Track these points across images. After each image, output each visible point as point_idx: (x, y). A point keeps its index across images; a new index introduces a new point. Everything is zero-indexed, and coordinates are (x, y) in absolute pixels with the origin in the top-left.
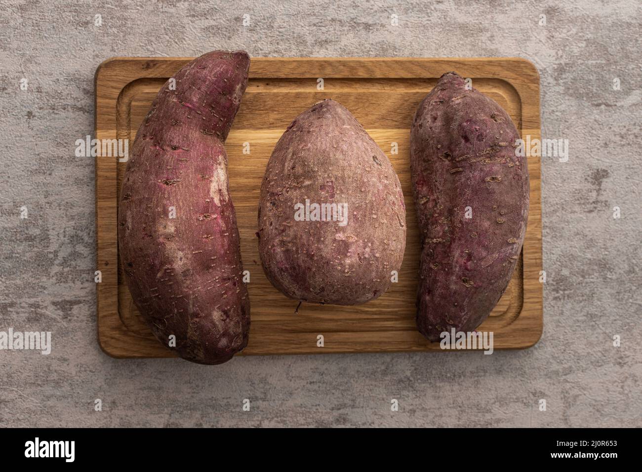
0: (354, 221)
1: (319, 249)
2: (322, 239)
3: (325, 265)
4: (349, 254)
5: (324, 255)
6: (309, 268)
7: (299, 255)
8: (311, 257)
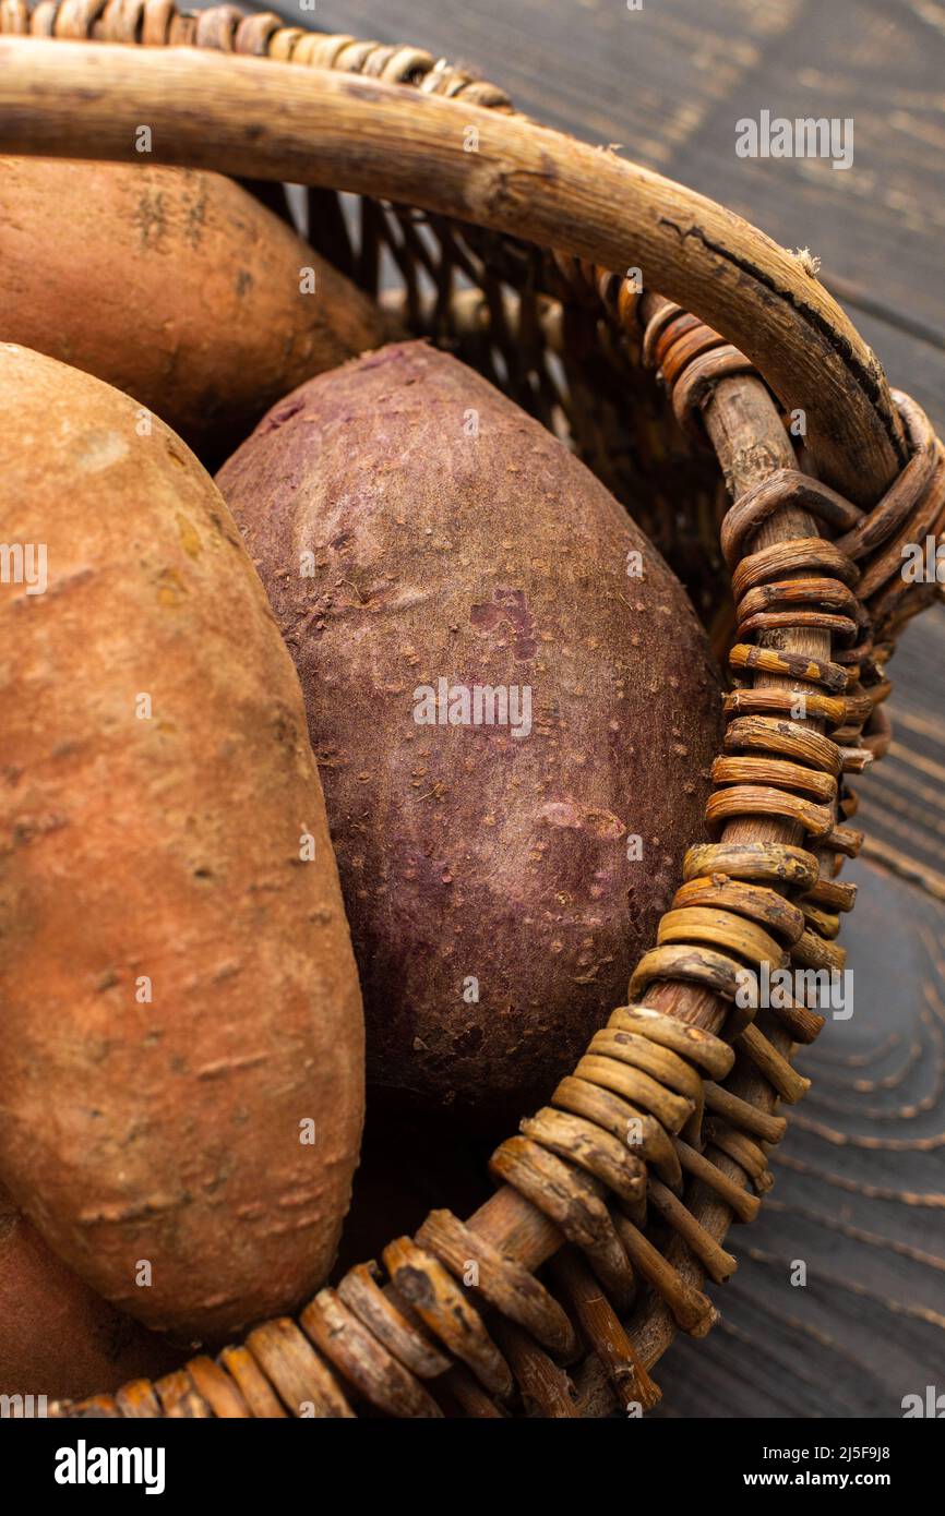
0: (611, 757)
1: (473, 863)
2: (489, 820)
3: (501, 933)
4: (596, 891)
5: (496, 888)
6: (423, 945)
7: (383, 889)
8: (439, 896)
